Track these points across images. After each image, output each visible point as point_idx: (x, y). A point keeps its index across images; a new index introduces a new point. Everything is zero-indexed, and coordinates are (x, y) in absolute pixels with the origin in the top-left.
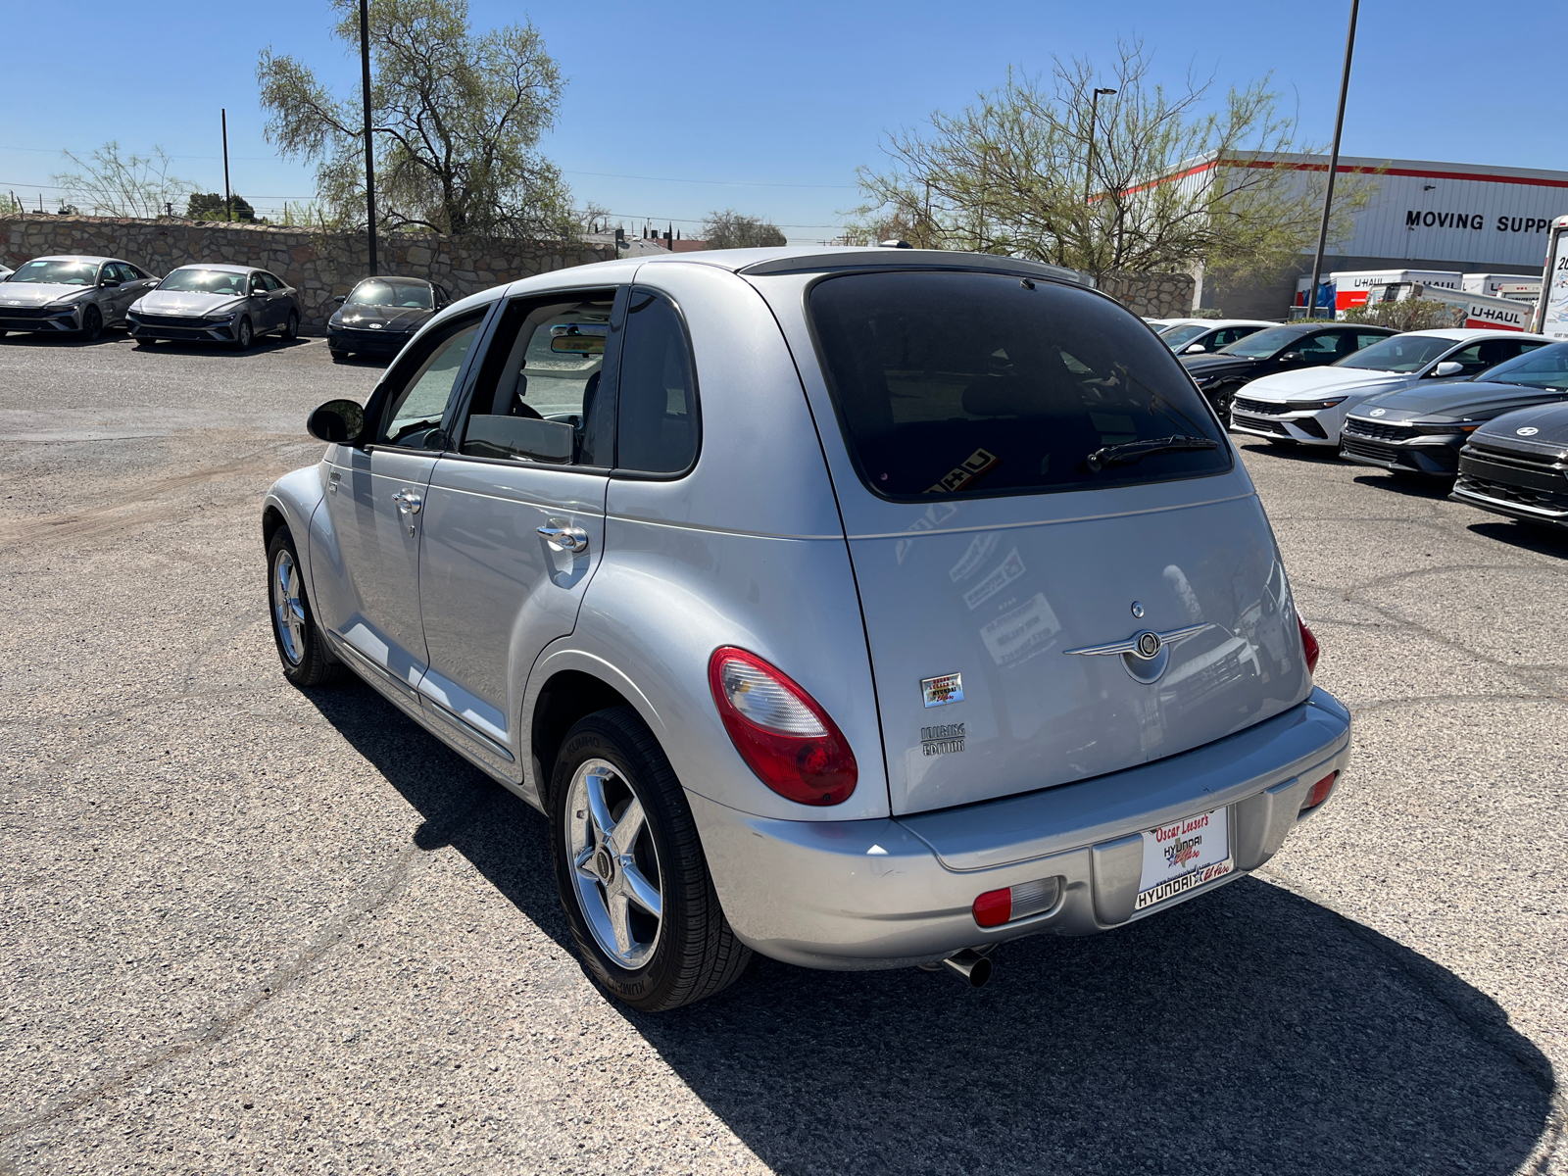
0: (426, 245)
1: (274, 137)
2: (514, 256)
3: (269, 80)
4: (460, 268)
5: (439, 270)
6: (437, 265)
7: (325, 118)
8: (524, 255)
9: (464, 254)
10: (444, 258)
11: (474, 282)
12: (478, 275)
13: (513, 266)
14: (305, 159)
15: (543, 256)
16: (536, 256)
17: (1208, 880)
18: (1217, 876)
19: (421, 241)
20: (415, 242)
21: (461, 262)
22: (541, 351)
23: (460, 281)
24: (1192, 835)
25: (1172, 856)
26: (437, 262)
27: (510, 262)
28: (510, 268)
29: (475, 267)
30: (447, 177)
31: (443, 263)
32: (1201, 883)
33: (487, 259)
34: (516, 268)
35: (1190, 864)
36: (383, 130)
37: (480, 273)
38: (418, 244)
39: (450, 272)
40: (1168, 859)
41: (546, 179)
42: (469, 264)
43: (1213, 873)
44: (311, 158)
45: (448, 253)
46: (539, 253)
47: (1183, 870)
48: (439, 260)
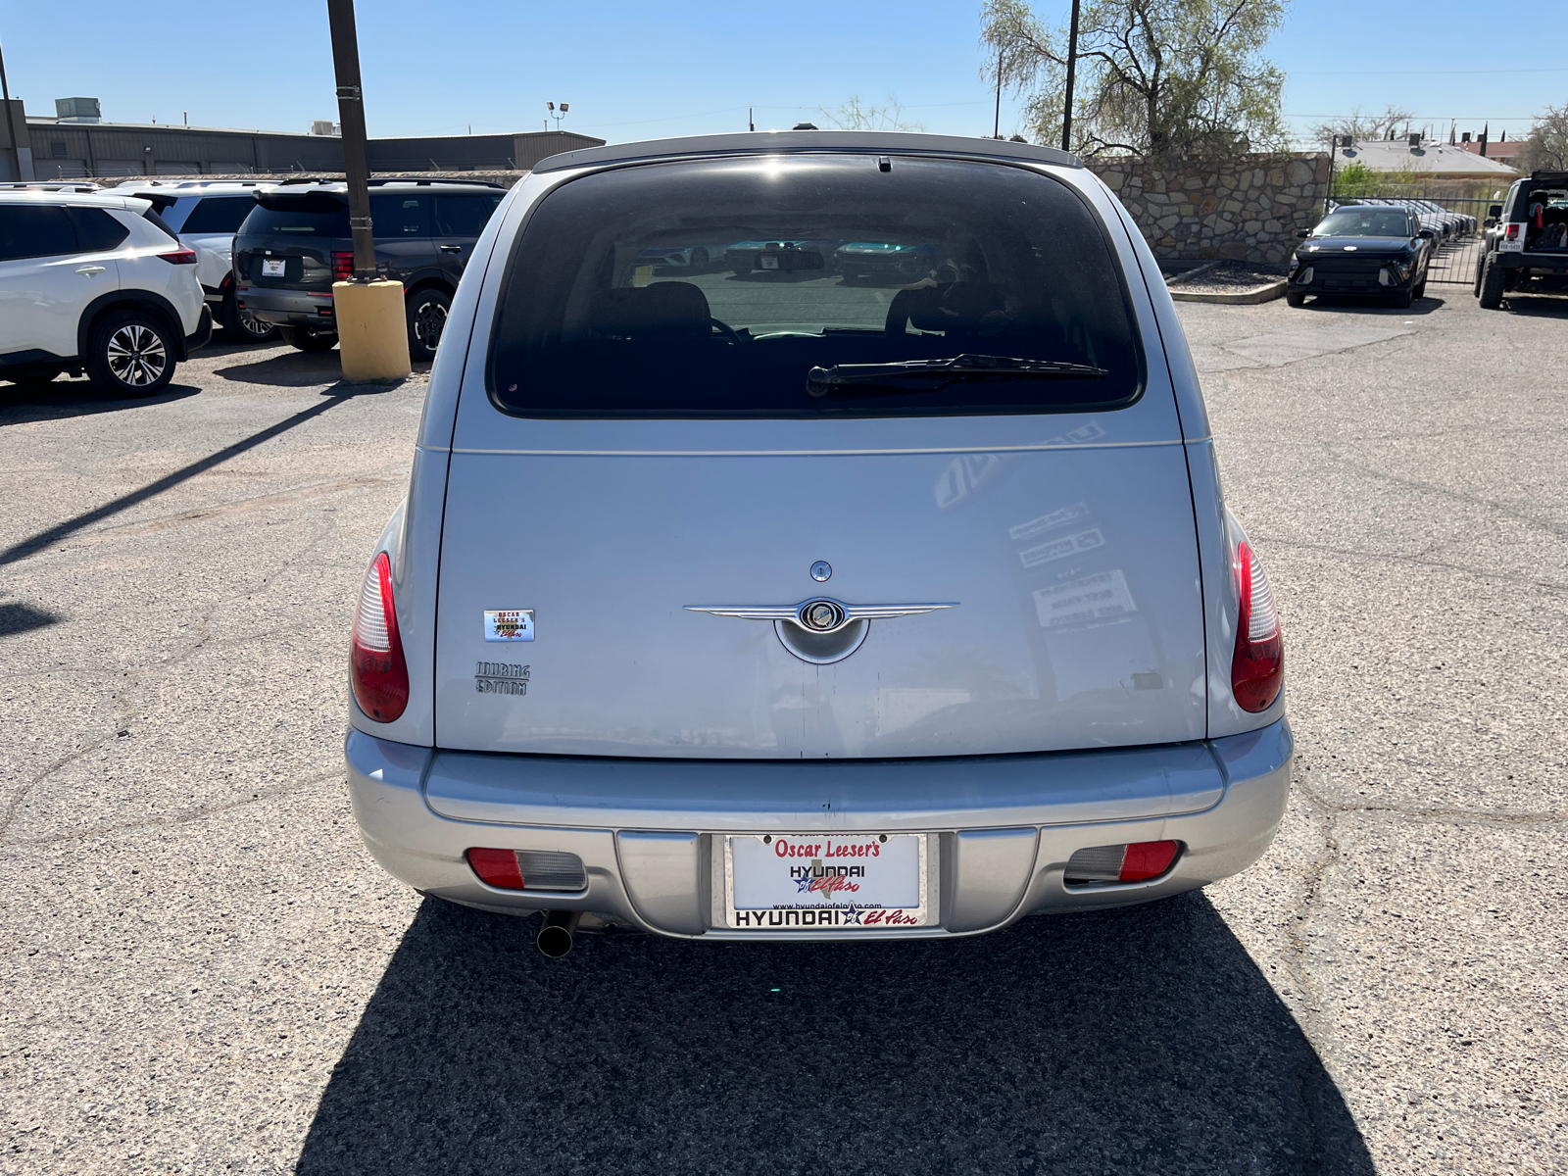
0: (1120, 169)
1: (988, 75)
2: (1211, 173)
3: (991, 20)
4: (1152, 190)
5: (1130, 193)
6: (1128, 189)
7: (1039, 50)
8: (1223, 171)
9: (1156, 175)
10: (1136, 181)
11: (1165, 204)
12: (1169, 197)
13: (1208, 185)
14: (1015, 94)
15: (1244, 171)
16: (1236, 172)
17: (872, 925)
18: (891, 924)
19: (1115, 165)
20: (1110, 166)
21: (1153, 184)
22: (1220, 275)
23: (1149, 205)
24: (849, 861)
25: (805, 879)
26: (1129, 186)
27: (1205, 180)
28: (1206, 187)
29: (1167, 188)
30: (1152, 95)
31: (1134, 186)
32: (857, 925)
33: (1181, 179)
34: (1211, 187)
35: (840, 897)
36: (1093, 54)
37: (1172, 194)
38: (1112, 168)
39: (1141, 195)
40: (798, 882)
41: (1269, 85)
42: (1161, 186)
43: (883, 918)
44: (1022, 91)
45: (1140, 176)
46: (1238, 168)
47: (824, 901)
48: (1131, 184)
